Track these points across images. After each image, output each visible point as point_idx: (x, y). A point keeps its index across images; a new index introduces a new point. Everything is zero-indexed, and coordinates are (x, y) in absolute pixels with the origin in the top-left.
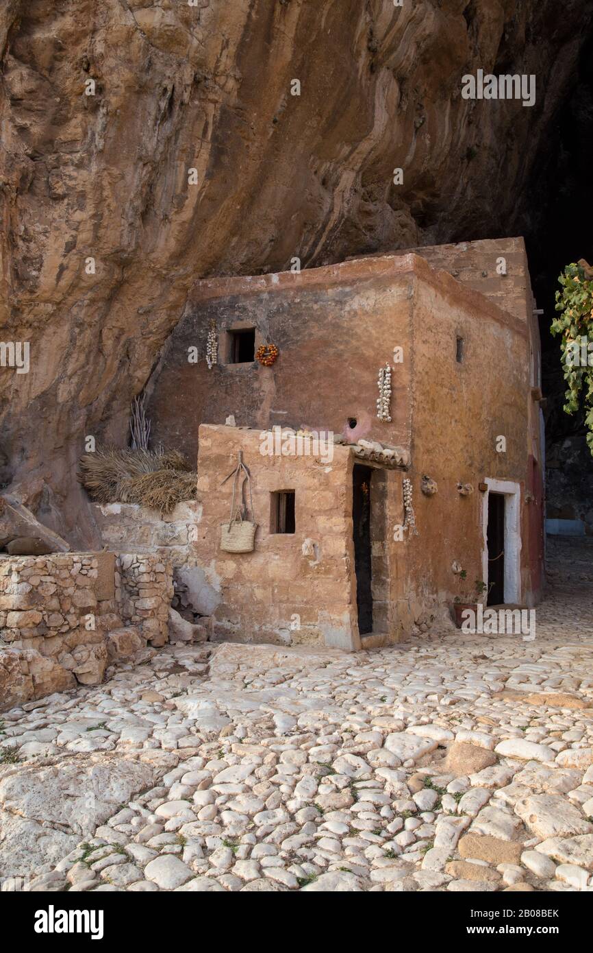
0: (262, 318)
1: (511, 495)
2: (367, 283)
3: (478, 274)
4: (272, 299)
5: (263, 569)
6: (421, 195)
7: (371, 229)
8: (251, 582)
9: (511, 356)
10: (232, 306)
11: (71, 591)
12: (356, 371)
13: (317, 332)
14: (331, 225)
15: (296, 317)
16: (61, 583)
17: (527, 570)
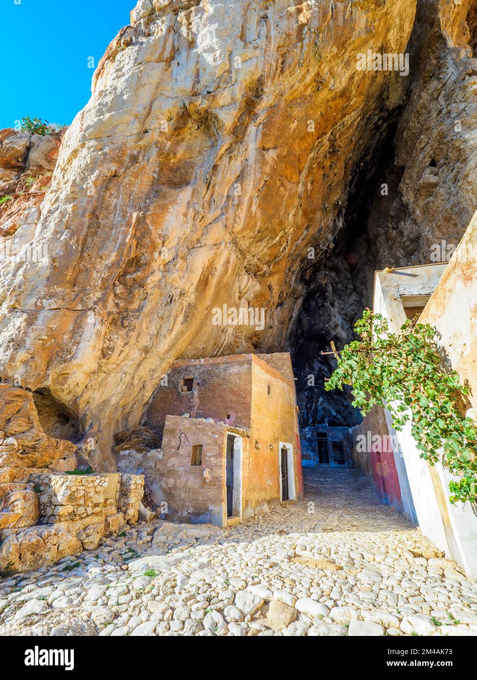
0: (197, 374)
1: (289, 449)
2: (235, 364)
4: (200, 368)
5: (186, 483)
6: (255, 338)
7: (237, 347)
8: (180, 489)
9: (287, 394)
10: (186, 370)
11: (91, 494)
12: (230, 396)
13: (216, 380)
14: (224, 345)
15: (209, 375)
16: (87, 490)
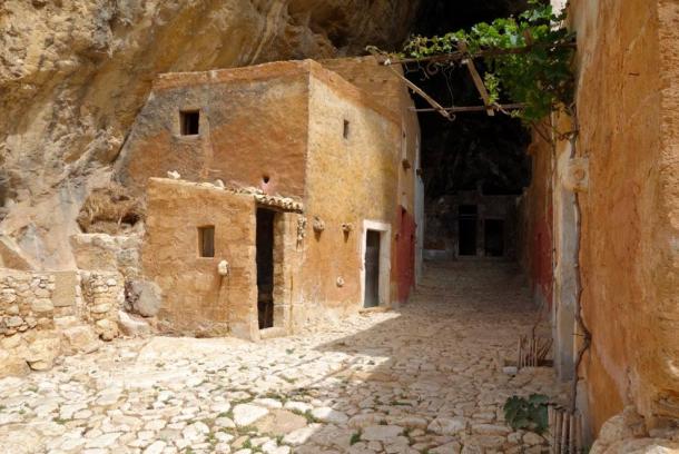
0: (205, 102)
1: (384, 232)
2: (277, 80)
3: (368, 80)
4: (211, 89)
5: (191, 283)
6: (335, 24)
7: (295, 45)
9: (386, 136)
10: (183, 94)
11: (30, 299)
12: (270, 142)
13: (242, 113)
14: (265, 40)
15: (228, 103)
16: (20, 294)
17: (395, 283)
